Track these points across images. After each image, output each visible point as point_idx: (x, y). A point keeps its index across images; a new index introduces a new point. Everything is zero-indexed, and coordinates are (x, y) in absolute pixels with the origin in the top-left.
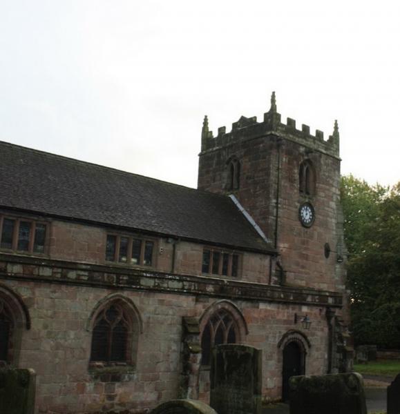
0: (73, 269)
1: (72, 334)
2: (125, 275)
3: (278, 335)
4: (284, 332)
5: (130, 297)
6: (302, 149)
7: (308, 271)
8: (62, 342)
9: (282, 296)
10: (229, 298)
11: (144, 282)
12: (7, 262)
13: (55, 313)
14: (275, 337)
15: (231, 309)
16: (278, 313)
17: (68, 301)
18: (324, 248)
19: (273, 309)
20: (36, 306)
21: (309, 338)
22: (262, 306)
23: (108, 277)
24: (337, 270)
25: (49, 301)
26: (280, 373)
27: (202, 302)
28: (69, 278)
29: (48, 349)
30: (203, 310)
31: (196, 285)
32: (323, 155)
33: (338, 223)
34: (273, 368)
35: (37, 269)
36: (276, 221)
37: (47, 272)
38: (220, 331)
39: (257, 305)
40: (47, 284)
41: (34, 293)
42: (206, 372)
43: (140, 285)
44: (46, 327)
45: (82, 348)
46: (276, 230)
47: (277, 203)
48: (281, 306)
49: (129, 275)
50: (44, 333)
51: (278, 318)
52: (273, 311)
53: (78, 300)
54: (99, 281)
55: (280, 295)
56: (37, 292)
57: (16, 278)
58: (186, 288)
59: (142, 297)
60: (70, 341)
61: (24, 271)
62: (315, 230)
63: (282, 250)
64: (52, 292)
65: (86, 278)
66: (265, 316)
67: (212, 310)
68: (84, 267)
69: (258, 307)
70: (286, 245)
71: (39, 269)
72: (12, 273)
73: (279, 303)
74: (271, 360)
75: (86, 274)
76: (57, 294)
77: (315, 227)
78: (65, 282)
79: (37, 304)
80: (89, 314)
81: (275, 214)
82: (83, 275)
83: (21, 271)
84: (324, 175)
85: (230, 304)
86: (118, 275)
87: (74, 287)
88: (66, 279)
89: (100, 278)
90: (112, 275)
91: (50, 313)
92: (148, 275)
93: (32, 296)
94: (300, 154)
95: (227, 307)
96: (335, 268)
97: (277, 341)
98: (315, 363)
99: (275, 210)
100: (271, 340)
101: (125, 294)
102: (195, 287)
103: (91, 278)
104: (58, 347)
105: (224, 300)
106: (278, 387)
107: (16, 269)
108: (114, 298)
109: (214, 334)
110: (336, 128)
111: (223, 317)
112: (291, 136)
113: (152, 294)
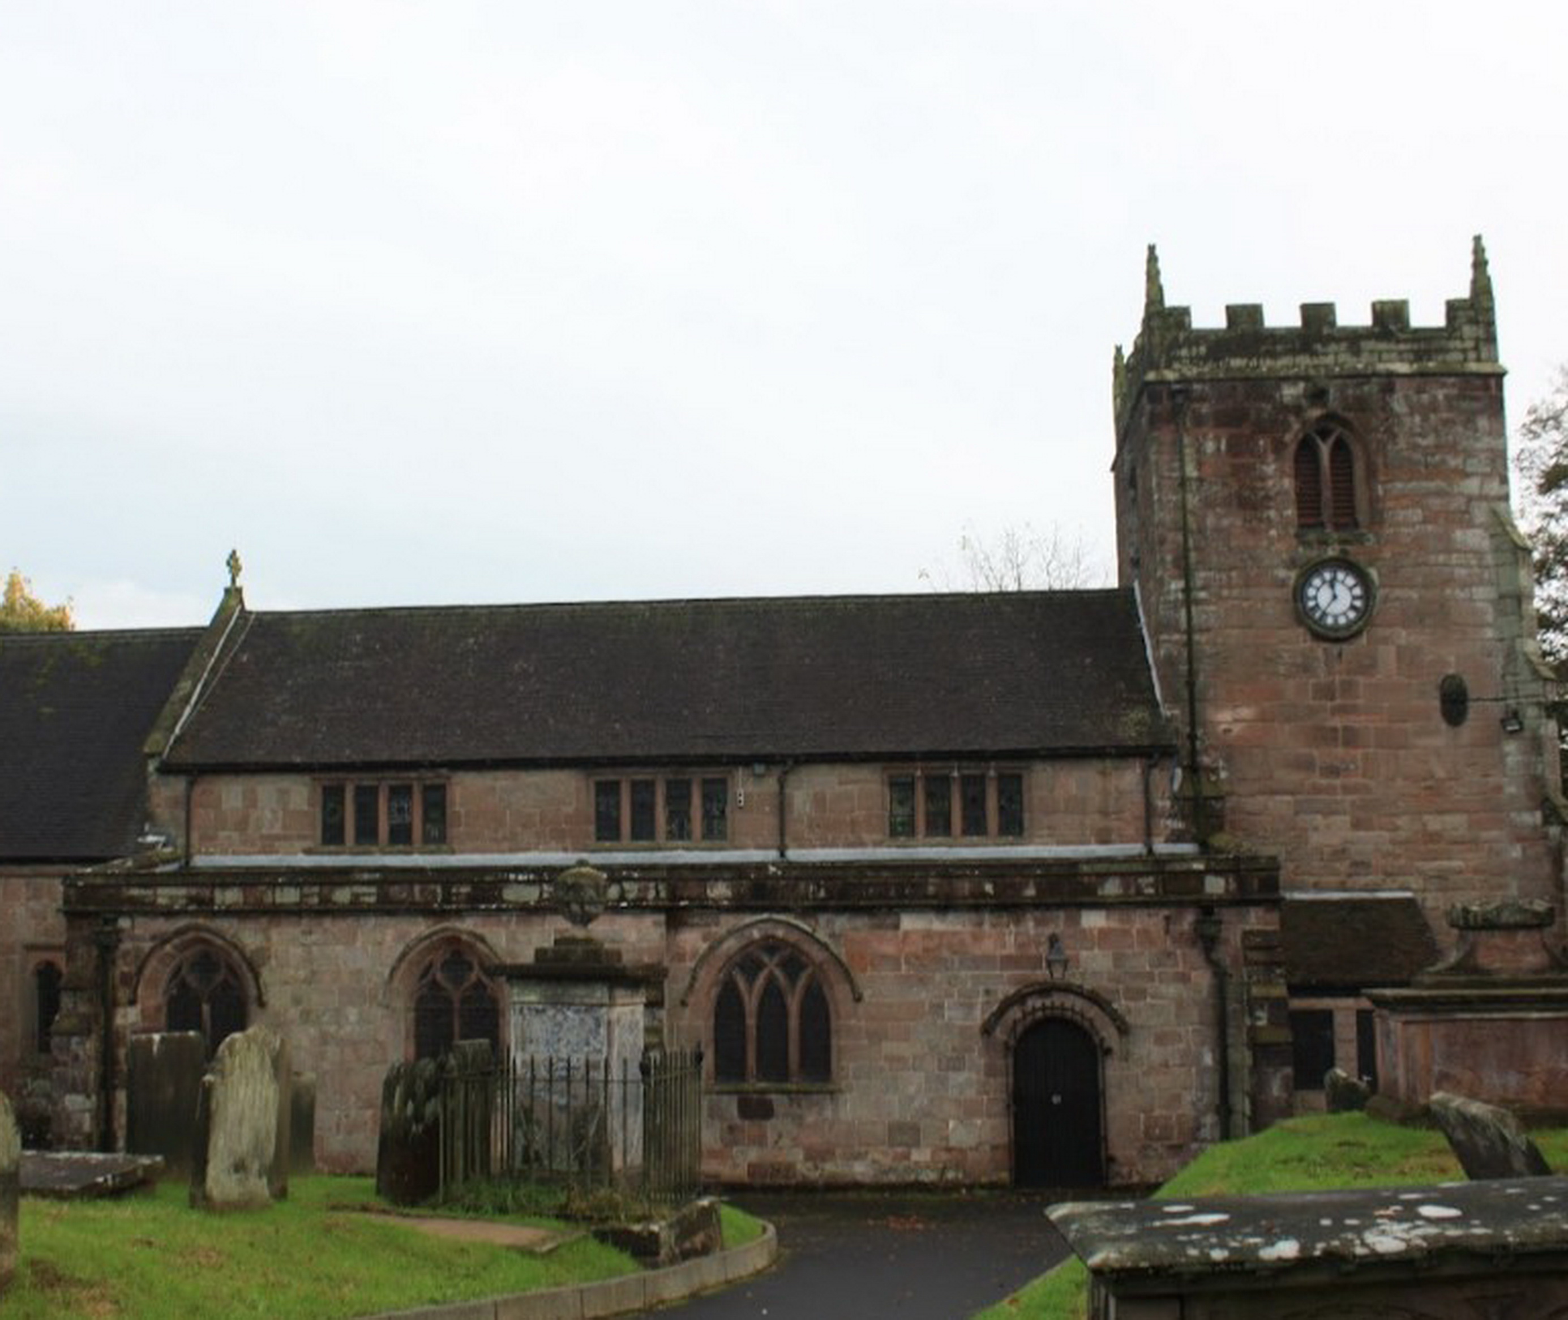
0: (341, 884)
1: (352, 1014)
2: (461, 883)
3: (981, 999)
4: (1005, 990)
5: (479, 931)
6: (1290, 392)
7: (1360, 780)
8: (332, 1029)
9: (989, 888)
10: (785, 910)
11: (510, 894)
12: (213, 886)
13: (314, 973)
14: (970, 1007)
15: (793, 937)
16: (977, 938)
17: (339, 948)
18: (1437, 694)
19: (959, 928)
20: (273, 962)
21: (1120, 1005)
22: (909, 922)
23: (422, 892)
24: (1510, 760)
25: (299, 951)
26: (999, 1107)
27: (697, 925)
28: (335, 903)
29: (305, 1042)
30: (704, 946)
31: (661, 887)
32: (1399, 383)
33: (1502, 597)
34: (971, 1093)
35: (270, 893)
36: (1189, 644)
37: (289, 896)
38: (772, 995)
39: (889, 921)
40: (294, 919)
41: (268, 939)
42: (725, 1098)
43: (503, 901)
44: (297, 1001)
45: (376, 1041)
46: (1191, 673)
47: (1187, 590)
48: (987, 918)
49: (471, 882)
50: (293, 1013)
51: (977, 950)
52: (955, 934)
53: (358, 944)
54: (402, 902)
55: (981, 886)
56: (275, 934)
57: (229, 912)
58: (631, 896)
59: (513, 926)
60: (348, 1028)
61: (245, 897)
62: (1385, 641)
63: (1227, 731)
64: (304, 933)
65: (372, 899)
66: (926, 950)
67: (731, 945)
68: (366, 876)
69: (897, 927)
70: (1246, 712)
71: (274, 893)
72: (223, 903)
73: (976, 908)
74: (957, 1069)
75: (373, 890)
76: (314, 937)
77: (1381, 632)
78: (327, 910)
79: (276, 957)
80: (387, 972)
81: (1183, 624)
82: (364, 894)
83: (241, 900)
84: (1415, 447)
85: (789, 925)
86: (447, 886)
87: (350, 921)
88: (330, 906)
89: (404, 895)
90: (432, 887)
91: (302, 974)
92: (521, 877)
93: (264, 944)
94: (1285, 409)
95: (780, 933)
96: (1503, 756)
97: (978, 1017)
98: (1151, 1082)
99: (1183, 613)
100: (952, 1014)
101: (468, 924)
102: (658, 893)
103: (383, 898)
104: (324, 1039)
105: (765, 916)
106: (994, 1148)
107: (231, 896)
108: (441, 935)
109: (751, 1003)
110: (1480, 264)
111: (776, 959)
112: (1237, 363)
113: (536, 919)
